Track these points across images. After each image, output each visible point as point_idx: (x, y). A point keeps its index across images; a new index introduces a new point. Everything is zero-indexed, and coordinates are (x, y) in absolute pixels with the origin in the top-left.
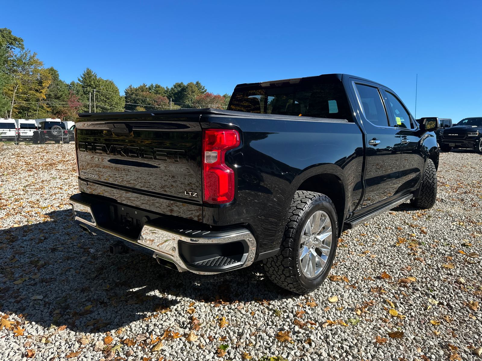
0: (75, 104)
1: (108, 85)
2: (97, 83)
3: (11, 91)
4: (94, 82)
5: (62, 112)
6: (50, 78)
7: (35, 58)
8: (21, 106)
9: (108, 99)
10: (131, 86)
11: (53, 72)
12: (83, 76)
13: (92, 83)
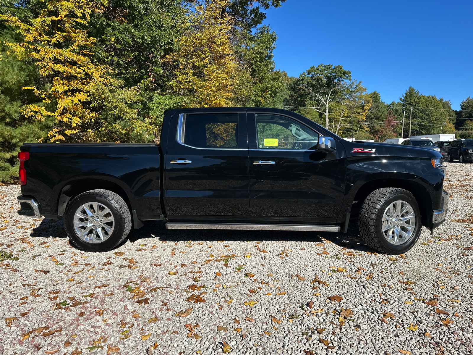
0: (393, 123)
1: (429, 101)
2: (418, 100)
3: (338, 116)
4: (414, 100)
5: (379, 131)
6: (371, 101)
7: (360, 86)
8: (345, 128)
9: (428, 115)
10: (469, 97)
11: (375, 96)
12: (405, 95)
13: (412, 101)
